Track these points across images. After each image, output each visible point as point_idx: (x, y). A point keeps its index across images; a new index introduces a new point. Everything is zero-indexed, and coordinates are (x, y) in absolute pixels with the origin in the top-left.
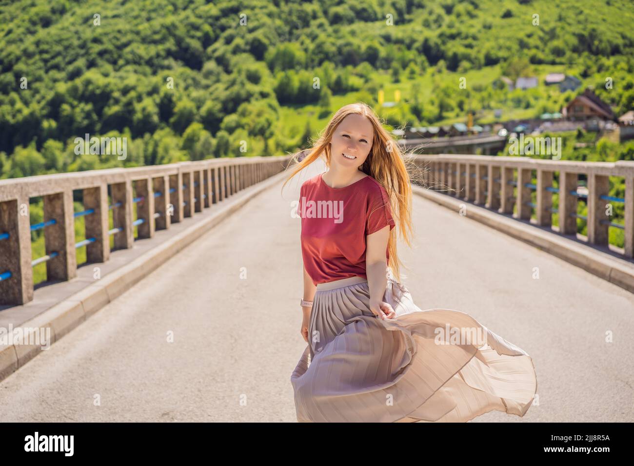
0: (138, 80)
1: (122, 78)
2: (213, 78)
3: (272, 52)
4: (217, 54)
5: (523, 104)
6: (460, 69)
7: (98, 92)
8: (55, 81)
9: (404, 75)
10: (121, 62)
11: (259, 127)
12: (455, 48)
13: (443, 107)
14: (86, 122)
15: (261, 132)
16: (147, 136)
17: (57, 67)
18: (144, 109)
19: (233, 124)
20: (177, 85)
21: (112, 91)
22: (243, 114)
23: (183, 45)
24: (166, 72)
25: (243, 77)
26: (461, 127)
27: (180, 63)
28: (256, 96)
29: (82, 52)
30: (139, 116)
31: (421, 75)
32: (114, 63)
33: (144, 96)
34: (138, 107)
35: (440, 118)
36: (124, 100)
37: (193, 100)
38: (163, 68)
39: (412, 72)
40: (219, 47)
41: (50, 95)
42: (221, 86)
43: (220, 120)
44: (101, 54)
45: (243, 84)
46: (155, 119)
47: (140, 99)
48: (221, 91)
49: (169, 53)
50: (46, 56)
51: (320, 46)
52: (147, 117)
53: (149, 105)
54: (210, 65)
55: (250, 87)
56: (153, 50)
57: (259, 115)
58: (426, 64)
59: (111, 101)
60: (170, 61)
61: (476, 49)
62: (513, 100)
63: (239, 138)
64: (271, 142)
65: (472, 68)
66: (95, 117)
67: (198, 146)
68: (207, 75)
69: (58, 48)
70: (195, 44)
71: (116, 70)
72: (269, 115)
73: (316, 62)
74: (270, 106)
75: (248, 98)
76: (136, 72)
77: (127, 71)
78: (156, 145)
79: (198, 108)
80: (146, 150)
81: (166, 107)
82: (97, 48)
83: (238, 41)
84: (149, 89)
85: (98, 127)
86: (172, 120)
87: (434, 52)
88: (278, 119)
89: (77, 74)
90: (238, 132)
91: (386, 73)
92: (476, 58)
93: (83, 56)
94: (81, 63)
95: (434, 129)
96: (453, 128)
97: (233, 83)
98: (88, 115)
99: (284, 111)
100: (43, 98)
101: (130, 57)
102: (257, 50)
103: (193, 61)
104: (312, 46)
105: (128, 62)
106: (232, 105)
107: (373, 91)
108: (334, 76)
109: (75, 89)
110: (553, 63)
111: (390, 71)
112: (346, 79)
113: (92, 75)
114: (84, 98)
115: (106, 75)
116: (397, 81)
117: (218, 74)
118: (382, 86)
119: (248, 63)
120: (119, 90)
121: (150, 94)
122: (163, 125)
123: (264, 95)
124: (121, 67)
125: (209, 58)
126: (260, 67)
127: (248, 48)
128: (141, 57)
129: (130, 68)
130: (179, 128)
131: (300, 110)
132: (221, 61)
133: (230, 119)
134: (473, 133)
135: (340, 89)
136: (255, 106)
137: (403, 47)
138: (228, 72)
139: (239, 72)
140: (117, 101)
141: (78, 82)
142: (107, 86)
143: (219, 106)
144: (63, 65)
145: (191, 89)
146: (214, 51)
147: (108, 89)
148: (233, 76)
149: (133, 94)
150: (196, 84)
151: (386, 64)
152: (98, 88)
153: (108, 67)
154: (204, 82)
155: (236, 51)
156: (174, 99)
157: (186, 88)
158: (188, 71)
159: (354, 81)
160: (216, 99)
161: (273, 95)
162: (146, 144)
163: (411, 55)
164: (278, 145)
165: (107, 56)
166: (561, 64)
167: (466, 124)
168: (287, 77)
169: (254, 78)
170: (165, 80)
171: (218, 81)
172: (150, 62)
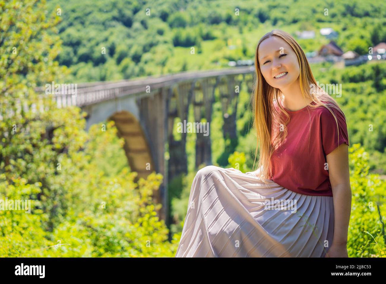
0: (97, 34)
1: (87, 33)
2: (138, 32)
3: (172, 17)
4: (142, 18)
6: (278, 25)
7: (74, 41)
9: (245, 30)
10: (87, 23)
15: (163, 63)
16: (101, 65)
19: (148, 59)
20: (118, 36)
21: (82, 40)
22: (154, 53)
23: (122, 13)
24: (112, 29)
25: (155, 32)
27: (120, 23)
28: (162, 42)
30: (97, 54)
31: (255, 29)
32: (83, 23)
33: (100, 42)
34: (97, 49)
36: (89, 45)
37: (127, 45)
38: (111, 26)
39: (250, 28)
40: (142, 15)
42: (142, 37)
43: (141, 57)
44: (76, 19)
45: (154, 36)
46: (107, 56)
47: (97, 44)
48: (142, 40)
49: (114, 18)
51: (199, 13)
54: (137, 25)
55: (158, 38)
56: (105, 16)
57: (163, 53)
58: (259, 22)
60: (115, 23)
61: (287, 14)
64: (166, 69)
65: (284, 25)
66: (72, 54)
70: (128, 13)
71: (84, 28)
74: (169, 48)
75: (156, 44)
76: (95, 29)
79: (130, 49)
80: (101, 73)
82: (74, 15)
84: (103, 38)
86: (115, 56)
87: (264, 16)
88: (172, 56)
89: (63, 30)
90: (150, 63)
91: (236, 28)
93: (66, 20)
94: (65, 23)
97: (149, 35)
101: (92, 20)
103: (127, 22)
104: (194, 13)
105: (91, 23)
106: (148, 47)
108: (205, 31)
112: (212, 33)
113: (71, 31)
115: (79, 30)
116: (241, 33)
117: (141, 30)
118: (231, 37)
120: (86, 39)
121: (103, 41)
123: (165, 42)
124: (87, 26)
125: (136, 21)
128: (98, 21)
129: (92, 26)
132: (143, 23)
135: (208, 37)
136: (161, 48)
137: (246, 13)
138: (146, 28)
139: (152, 29)
141: (64, 35)
142: (80, 37)
143: (141, 49)
145: (126, 39)
148: (149, 31)
149: (93, 42)
152: (74, 38)
154: (134, 34)
155: (152, 17)
156: (117, 44)
157: (123, 38)
160: (139, 44)
161: (171, 42)
162: (101, 70)
163: (250, 18)
165: (79, 20)
168: (179, 32)
169: (161, 33)
170: (112, 34)
171: (141, 33)
172: (104, 23)
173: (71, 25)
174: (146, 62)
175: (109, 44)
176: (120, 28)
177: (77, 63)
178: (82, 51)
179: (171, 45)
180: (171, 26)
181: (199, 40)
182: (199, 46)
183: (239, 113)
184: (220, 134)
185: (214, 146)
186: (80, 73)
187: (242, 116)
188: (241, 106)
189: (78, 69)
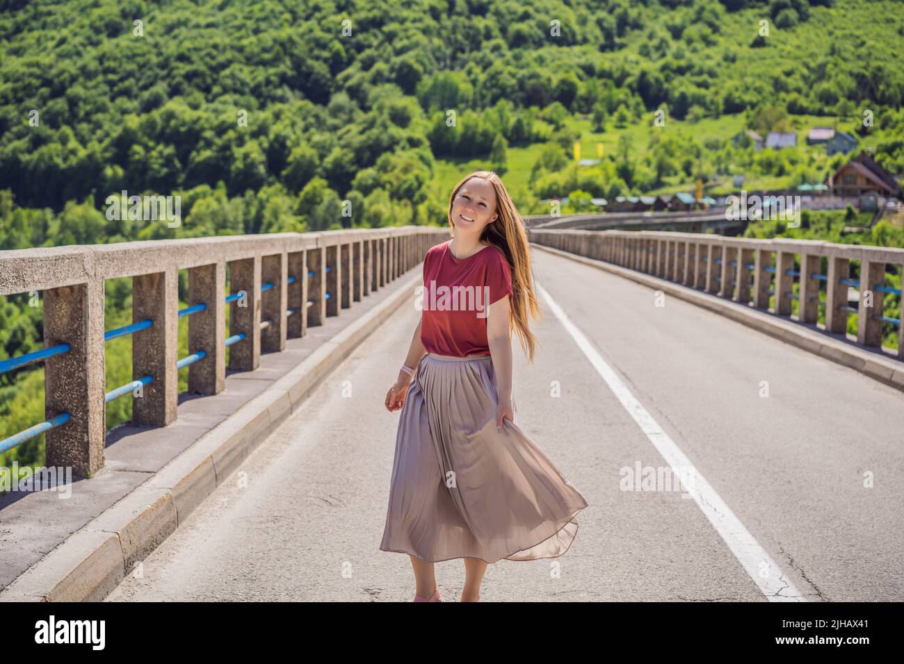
0: (240, 116)
1: (217, 112)
2: (344, 117)
3: (427, 82)
4: (350, 83)
5: (775, 170)
6: (689, 117)
7: (183, 129)
8: (124, 112)
9: (610, 123)
10: (216, 89)
11: (405, 186)
12: (683, 86)
13: (663, 169)
14: (165, 171)
15: (408, 194)
16: (249, 193)
17: (127, 93)
18: (246, 156)
19: (370, 182)
20: (293, 124)
21: (203, 129)
22: (384, 168)
23: (304, 69)
24: (279, 106)
25: (386, 116)
26: (687, 198)
27: (298, 93)
28: (403, 143)
29: (164, 73)
30: (239, 164)
31: (634, 123)
32: (207, 90)
33: (247, 138)
34: (238, 152)
35: (658, 184)
36: (219, 142)
37: (315, 146)
38: (274, 99)
39: (622, 119)
40: (354, 74)
41: (116, 132)
42: (354, 128)
43: (352, 175)
44: (189, 77)
45: (385, 127)
46: (262, 169)
47: (241, 141)
48: (354, 134)
49: (283, 79)
50: (111, 77)
51: (493, 77)
52: (250, 166)
53: (254, 150)
54: (340, 98)
55: (394, 130)
56: (261, 74)
57: (406, 170)
58: (642, 108)
59: (202, 143)
60: (285, 91)
61: (712, 89)
62: (760, 163)
63: (376, 201)
64: (422, 209)
65: (705, 116)
66: (178, 164)
67: (320, 210)
68: (336, 112)
69: (131, 67)
70: (321, 68)
71: (209, 101)
72: (420, 170)
73: (488, 99)
74: (422, 158)
75: (391, 146)
76: (236, 104)
77: (224, 103)
78: (262, 206)
79: (322, 157)
80: (246, 214)
81: (277, 154)
82: (183, 68)
83: (380, 66)
84: (255, 128)
85: (182, 178)
86: (284, 173)
87: (653, 91)
88: (432, 177)
89: (154, 103)
90: (377, 192)
91: (586, 119)
92: (712, 102)
93: (163, 78)
94: (161, 88)
95: (648, 199)
96: (675, 198)
97: (371, 124)
98: (168, 161)
99: (439, 166)
100: (107, 135)
101: (229, 82)
102: (407, 80)
103: (317, 92)
104: (482, 77)
105: (225, 91)
106: (369, 154)
107: (566, 143)
108: (512, 120)
109: (151, 125)
110: (820, 113)
111: (591, 116)
112: (529, 125)
113: (176, 105)
114: (162, 137)
115: (195, 107)
116: (600, 130)
117: (351, 111)
118: (578, 137)
119: (394, 97)
120: (212, 128)
121: (255, 135)
122: (271, 179)
123: (413, 143)
124: (216, 96)
125: (339, 89)
126: (410, 104)
127: (393, 76)
128: (244, 84)
129: (228, 97)
130: (294, 184)
131: (463, 166)
132: (355, 93)
133: (366, 175)
134: (702, 206)
135: (520, 138)
136: (401, 157)
137: (610, 82)
138: (366, 109)
139: (381, 109)
140: (209, 144)
141: (156, 114)
142: (196, 121)
143: (351, 155)
144: (135, 90)
145: (313, 130)
146: (347, 79)
147: (197, 127)
148: (371, 114)
149: (231, 134)
150: (320, 124)
151: (586, 104)
152: (184, 124)
153: (199, 96)
154: (331, 121)
155: (377, 79)
156: (289, 143)
157: (306, 130)
158: (309, 105)
159: (540, 128)
160: (347, 146)
161: (427, 143)
162: (248, 204)
163: (620, 94)
164: (431, 213)
165: (197, 80)
166: (832, 115)
167: (694, 194)
168: (445, 119)
169: (401, 119)
170: (277, 116)
171: (350, 121)
172: (256, 91)
173: (175, 91)
174: (366, 190)
175: (266, 141)
176: (295, 103)
177: (187, 186)
178: (201, 155)
179: (428, 154)
180: (425, 105)
181: (500, 139)
182: (501, 159)
189: (193, 200)
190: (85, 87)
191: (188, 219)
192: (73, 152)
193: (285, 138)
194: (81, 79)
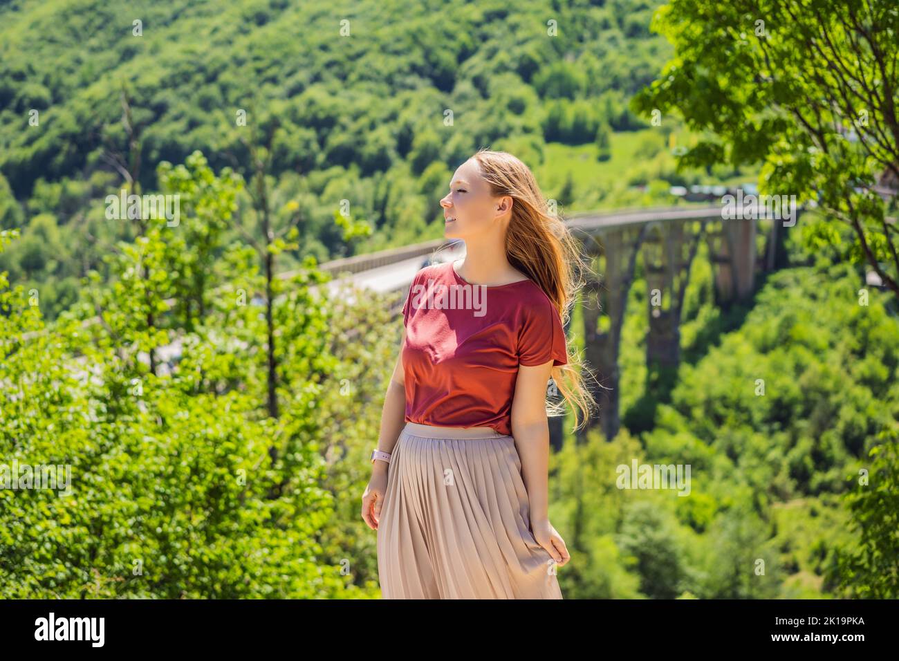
0: (373, 103)
1: (352, 99)
2: (468, 104)
3: (544, 73)
4: (476, 72)
7: (322, 115)
8: (270, 98)
10: (353, 77)
14: (303, 153)
16: (378, 175)
17: (274, 81)
18: (377, 141)
20: (420, 111)
21: (339, 115)
23: (433, 58)
24: (406, 94)
25: (503, 105)
27: (428, 81)
28: (518, 130)
29: (306, 61)
30: (370, 148)
32: (343, 77)
33: (379, 123)
34: (370, 137)
36: (354, 127)
37: (439, 132)
38: (404, 87)
40: (476, 64)
42: (475, 116)
44: (329, 65)
45: (501, 115)
46: (392, 152)
47: (373, 126)
48: (475, 121)
49: (414, 69)
50: (260, 65)
51: (607, 67)
52: (381, 150)
53: (383, 137)
54: (464, 87)
55: (511, 119)
56: (393, 63)
59: (337, 128)
60: (414, 79)
66: (315, 146)
67: (439, 192)
68: (462, 98)
69: (277, 55)
70: (447, 58)
71: (346, 88)
72: (530, 156)
74: (534, 145)
75: (507, 133)
76: (370, 91)
77: (360, 90)
78: (389, 187)
79: (445, 141)
80: (376, 193)
81: (405, 139)
82: (325, 57)
83: (502, 56)
84: (385, 114)
85: (320, 159)
86: (411, 156)
88: (541, 163)
89: (296, 91)
93: (306, 66)
97: (490, 112)
98: (307, 144)
101: (364, 71)
102: (527, 71)
103: (445, 82)
104: (597, 66)
105: (362, 78)
106: (487, 140)
108: (619, 109)
109: (293, 110)
113: (315, 92)
114: (304, 122)
115: (333, 94)
117: (473, 99)
119: (512, 87)
120: (348, 114)
121: (386, 121)
122: (399, 162)
123: (526, 130)
124: (353, 84)
125: (464, 77)
126: (524, 91)
127: (514, 65)
128: (378, 73)
129: (364, 85)
130: (419, 167)
132: (479, 82)
135: (624, 125)
136: (514, 142)
138: (485, 95)
139: (499, 99)
140: (344, 128)
141: (299, 101)
142: (334, 107)
143: (469, 141)
144: (281, 77)
145: (437, 117)
146: (471, 68)
147: (333, 113)
148: (490, 103)
149: (364, 121)
152: (322, 110)
153: (336, 84)
154: (455, 108)
155: (502, 69)
156: (416, 129)
157: (431, 116)
158: (436, 93)
160: (467, 133)
161: (539, 130)
162: (377, 184)
165: (336, 69)
168: (560, 108)
169: (517, 107)
170: (406, 104)
171: (473, 109)
172: (389, 80)
173: (316, 79)
175: (396, 127)
176: (425, 91)
177: (324, 167)
178: (338, 139)
179: (538, 139)
180: (542, 93)
181: (605, 128)
182: (604, 144)
183: (686, 308)
184: (640, 356)
185: (624, 383)
186: (330, 190)
187: (693, 315)
188: (692, 291)
189: (327, 181)
190: (236, 74)
191: (324, 198)
192: (224, 135)
193: (413, 124)
194: (232, 66)
